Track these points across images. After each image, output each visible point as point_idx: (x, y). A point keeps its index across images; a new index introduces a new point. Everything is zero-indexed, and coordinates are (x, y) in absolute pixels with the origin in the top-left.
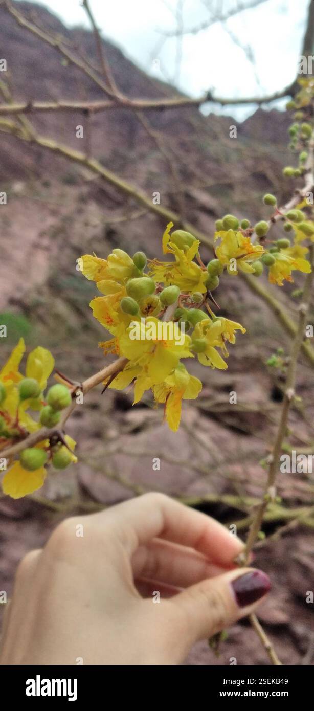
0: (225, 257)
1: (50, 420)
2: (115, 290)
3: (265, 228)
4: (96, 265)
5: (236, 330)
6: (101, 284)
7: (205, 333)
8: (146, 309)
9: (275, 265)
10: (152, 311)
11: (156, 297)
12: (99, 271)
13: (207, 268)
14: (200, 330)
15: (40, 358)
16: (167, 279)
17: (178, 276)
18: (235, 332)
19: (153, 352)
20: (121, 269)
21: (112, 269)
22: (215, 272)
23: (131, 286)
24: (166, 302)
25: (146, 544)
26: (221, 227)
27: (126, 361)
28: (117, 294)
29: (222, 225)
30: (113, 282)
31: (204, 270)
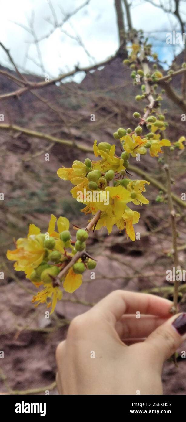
0: (129, 149)
1: (81, 247)
2: (81, 181)
3: (140, 130)
4: (66, 172)
5: (144, 184)
6: (73, 180)
7: (133, 189)
8: (100, 186)
9: (152, 147)
10: (104, 185)
11: (103, 179)
12: (69, 175)
13: (121, 157)
14: (130, 188)
15: (63, 222)
16: (103, 168)
17: (108, 166)
18: (144, 185)
19: (113, 204)
20: (80, 170)
21: (76, 171)
22: (126, 158)
23: (90, 176)
24: (109, 179)
25: (119, 319)
26: (118, 136)
27: (101, 212)
28: (83, 183)
29: (118, 135)
30: (78, 177)
31: (120, 159)
